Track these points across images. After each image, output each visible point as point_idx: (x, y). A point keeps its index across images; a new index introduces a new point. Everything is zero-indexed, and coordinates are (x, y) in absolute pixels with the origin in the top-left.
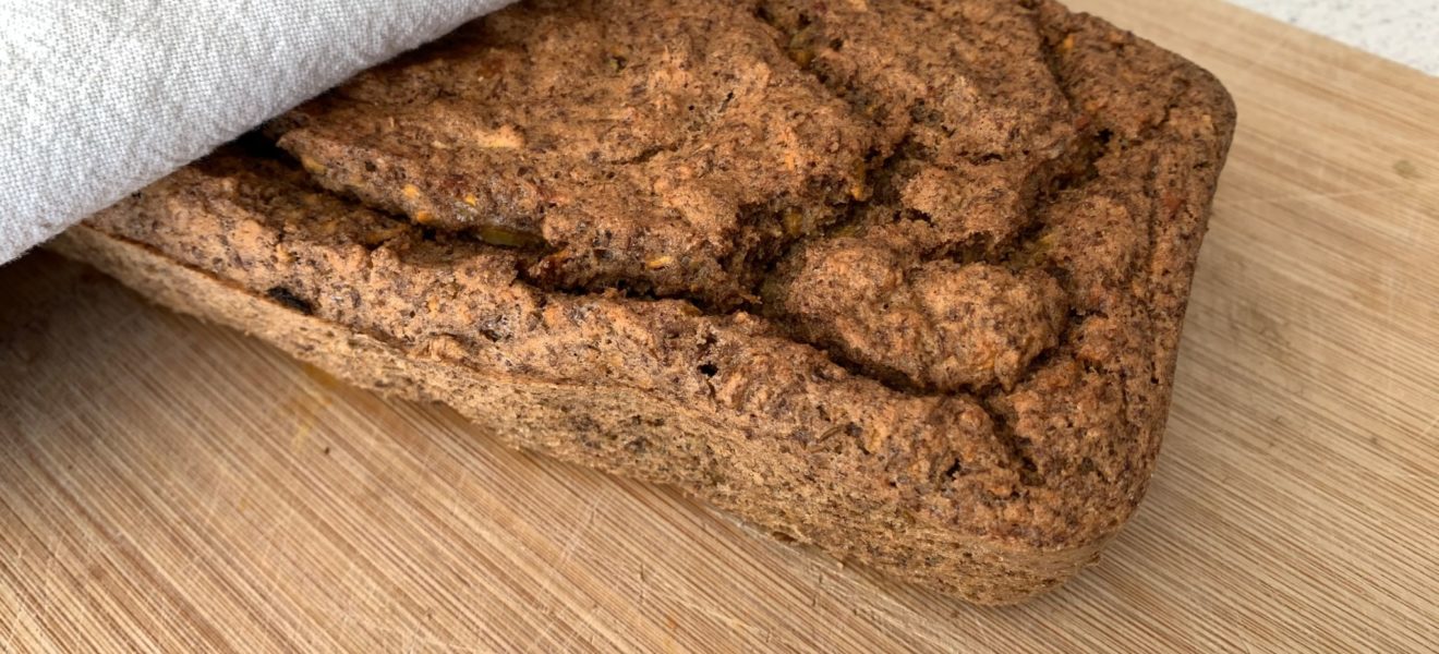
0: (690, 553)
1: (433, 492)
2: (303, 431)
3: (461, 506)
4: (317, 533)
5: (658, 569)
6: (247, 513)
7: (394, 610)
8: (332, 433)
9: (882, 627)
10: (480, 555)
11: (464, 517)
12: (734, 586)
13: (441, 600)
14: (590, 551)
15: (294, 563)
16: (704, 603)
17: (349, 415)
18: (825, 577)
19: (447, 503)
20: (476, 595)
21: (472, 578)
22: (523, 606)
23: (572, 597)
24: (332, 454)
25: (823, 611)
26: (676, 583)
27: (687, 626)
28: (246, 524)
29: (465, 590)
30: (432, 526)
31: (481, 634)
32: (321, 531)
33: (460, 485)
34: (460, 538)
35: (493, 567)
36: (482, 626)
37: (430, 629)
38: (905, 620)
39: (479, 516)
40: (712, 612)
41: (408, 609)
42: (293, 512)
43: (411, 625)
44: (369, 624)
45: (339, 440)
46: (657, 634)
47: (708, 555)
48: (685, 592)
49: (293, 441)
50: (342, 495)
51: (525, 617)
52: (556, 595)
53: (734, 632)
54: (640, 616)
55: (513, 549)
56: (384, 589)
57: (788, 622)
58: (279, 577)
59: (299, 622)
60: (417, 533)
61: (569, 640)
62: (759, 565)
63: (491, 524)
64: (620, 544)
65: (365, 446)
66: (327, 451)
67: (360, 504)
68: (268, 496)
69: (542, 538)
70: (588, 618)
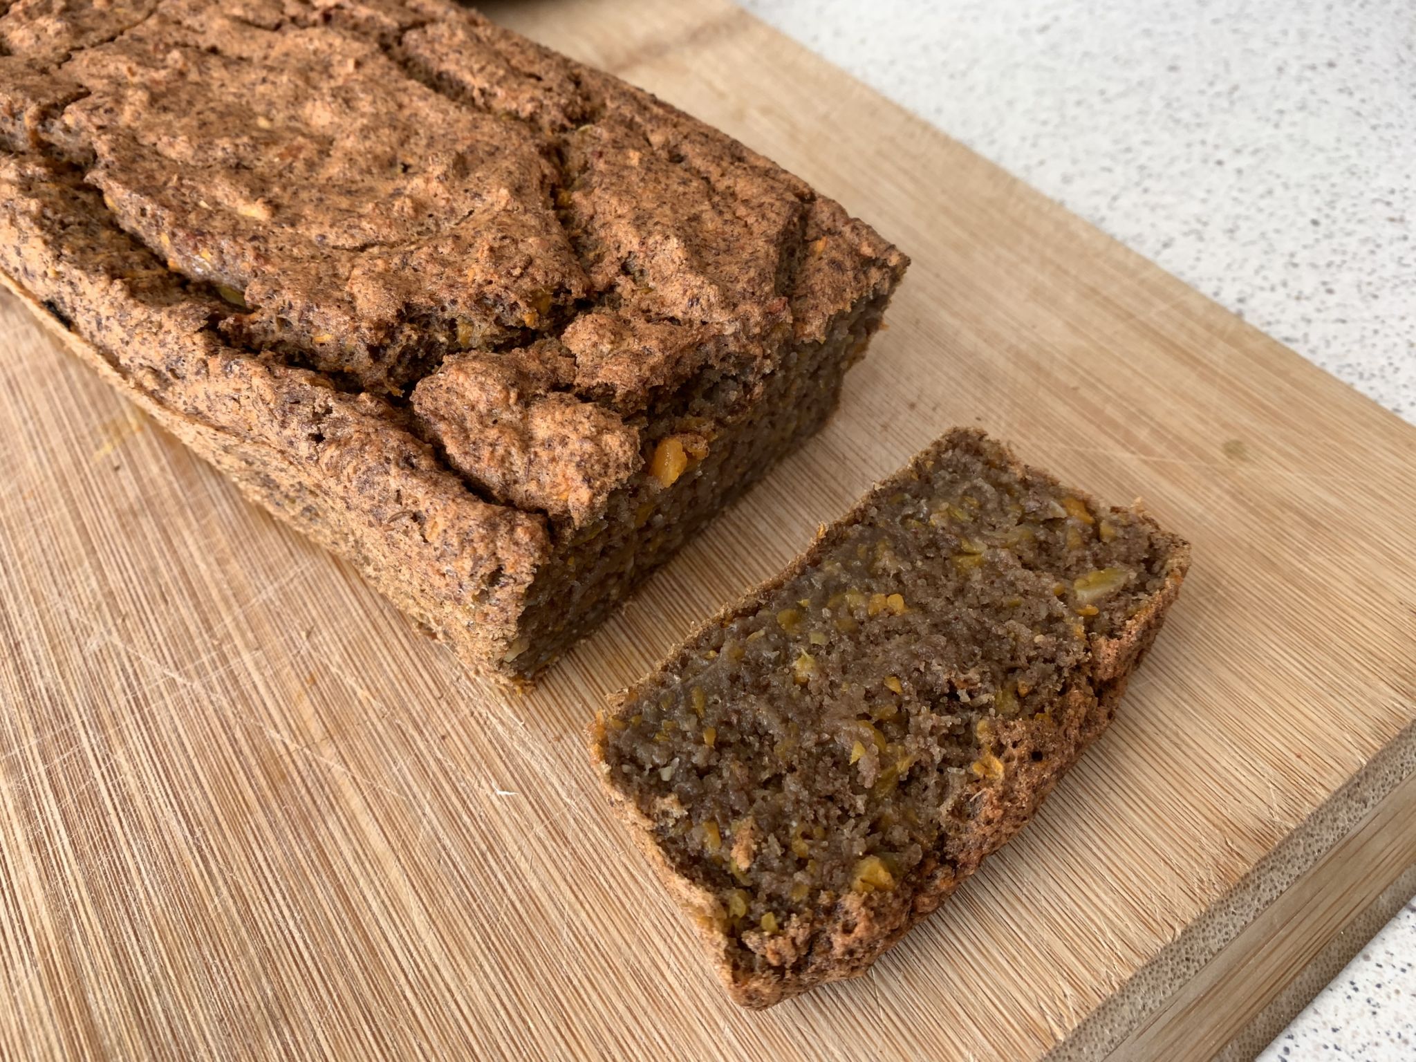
0: (358, 627)
1: (180, 522)
2: (108, 448)
3: (196, 540)
4: (73, 530)
5: (325, 634)
6: (30, 502)
7: (99, 608)
8: (128, 455)
9: (489, 733)
10: (190, 583)
11: (193, 548)
12: (381, 665)
13: (140, 610)
14: (278, 603)
15: (43, 550)
16: (347, 672)
17: (149, 444)
18: (464, 678)
19: (186, 534)
20: (169, 613)
21: (173, 599)
22: (201, 633)
23: (243, 635)
24: (120, 473)
25: (444, 705)
26: (333, 649)
27: (322, 686)
28: (24, 510)
29: (163, 607)
30: (165, 549)
31: (155, 646)
32: (78, 530)
33: (204, 522)
34: (181, 564)
35: (193, 595)
36: (160, 639)
37: (118, 630)
38: (511, 732)
39: (205, 551)
40: (350, 681)
41: (110, 611)
42: (65, 510)
43: (105, 624)
44: (74, 614)
45: (131, 462)
46: (295, 686)
47: (374, 633)
48: (336, 658)
49: (96, 453)
50: (110, 506)
51: (197, 641)
52: (231, 631)
53: (360, 702)
54: (289, 667)
55: (217, 584)
56: (101, 588)
57: (410, 706)
58: (26, 558)
59: (21, 597)
60: (151, 552)
61: (221, 669)
62: (411, 653)
63: (211, 559)
64: (305, 604)
65: (148, 471)
66: (117, 469)
67: (119, 517)
68: (53, 492)
69: (245, 582)
70: (246, 657)
